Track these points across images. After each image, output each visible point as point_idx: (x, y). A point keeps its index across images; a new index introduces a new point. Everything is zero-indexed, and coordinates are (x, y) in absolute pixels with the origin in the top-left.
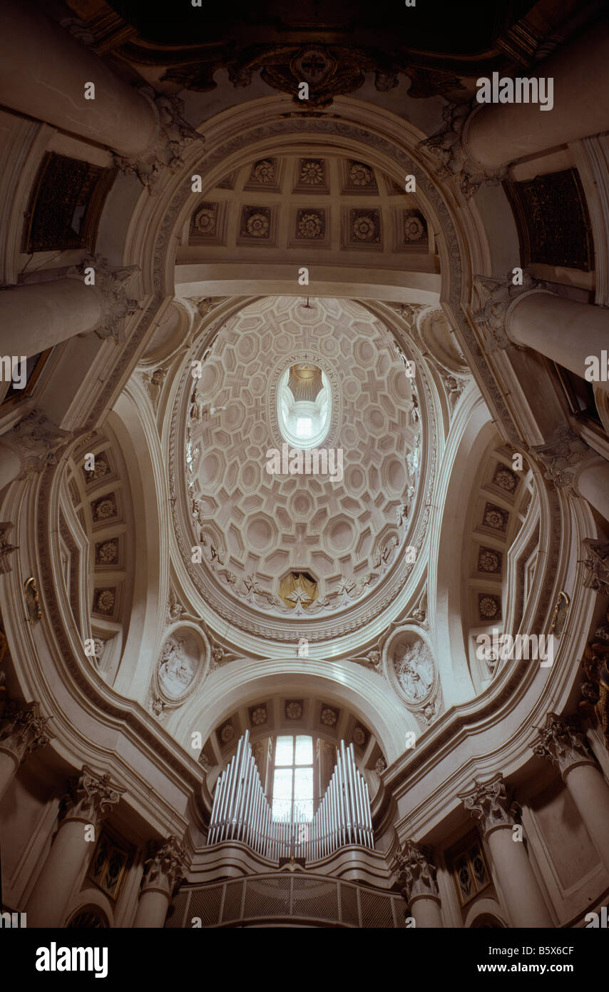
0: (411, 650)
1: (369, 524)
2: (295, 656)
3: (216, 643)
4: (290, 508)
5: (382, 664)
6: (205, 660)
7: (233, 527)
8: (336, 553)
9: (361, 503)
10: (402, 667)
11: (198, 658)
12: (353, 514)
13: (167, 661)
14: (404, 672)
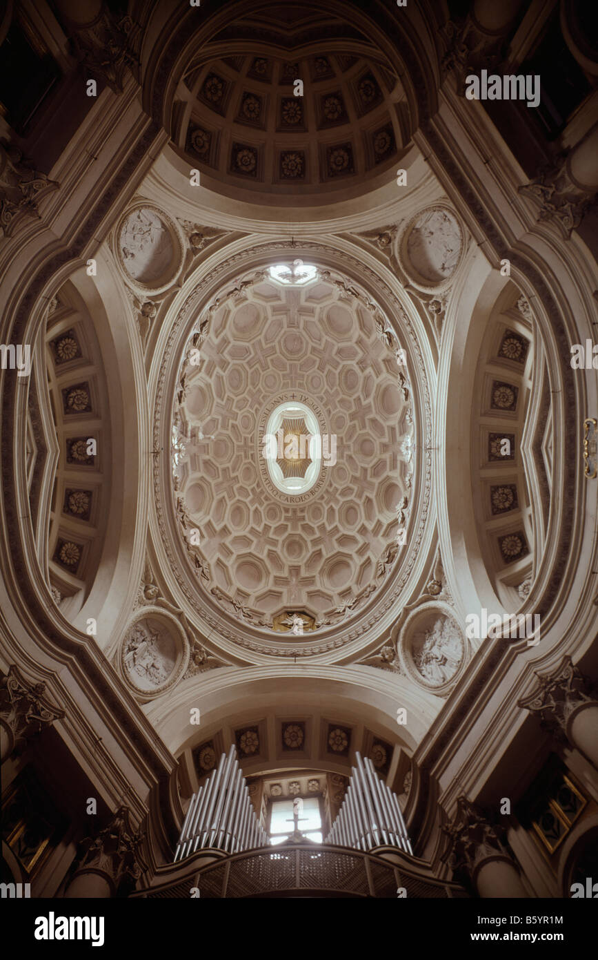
0: (431, 635)
1: (369, 554)
2: (294, 663)
3: (196, 643)
4: (282, 551)
5: (398, 660)
6: (183, 659)
7: (219, 562)
8: (333, 590)
9: (359, 537)
10: (423, 658)
11: (175, 659)
12: (351, 550)
13: (135, 649)
14: (426, 663)
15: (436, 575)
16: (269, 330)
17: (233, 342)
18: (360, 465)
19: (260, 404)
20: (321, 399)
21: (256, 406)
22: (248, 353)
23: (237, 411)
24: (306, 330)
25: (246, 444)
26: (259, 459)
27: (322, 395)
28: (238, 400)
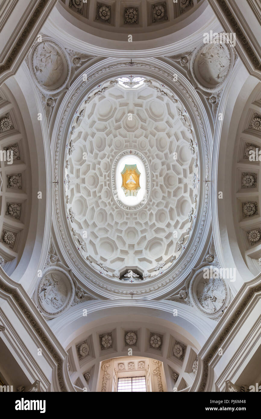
0: (207, 284)
1: (172, 238)
2: (131, 298)
3: (78, 286)
4: (124, 236)
5: (189, 298)
6: (71, 295)
7: (91, 242)
8: (153, 257)
9: (166, 229)
10: (203, 297)
11: (66, 295)
12: (162, 235)
13: (46, 290)
14: (205, 300)
15: (211, 251)
16: (117, 115)
17: (98, 122)
18: (167, 190)
19: (113, 156)
20: (146, 154)
21: (111, 157)
22: (106, 128)
23: (100, 160)
24: (138, 115)
25: (105, 178)
26: (112, 186)
27: (146, 151)
28: (101, 154)
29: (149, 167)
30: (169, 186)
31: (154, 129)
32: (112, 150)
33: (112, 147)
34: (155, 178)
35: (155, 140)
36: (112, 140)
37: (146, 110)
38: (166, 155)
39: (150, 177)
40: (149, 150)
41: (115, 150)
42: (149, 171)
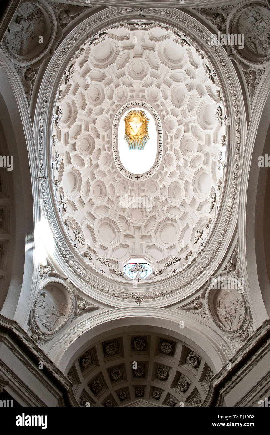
16: (154, 225)
17: (177, 218)
18: (90, 133)
19: (161, 173)
20: (118, 177)
21: (163, 172)
22: (168, 210)
23: (176, 171)
24: (129, 225)
25: (171, 146)
26: (162, 135)
27: (118, 180)
28: (176, 178)
29: (115, 159)
30: (88, 137)
31: (109, 209)
32: (161, 181)
33: (160, 185)
34: (107, 146)
35: (107, 195)
36: (161, 193)
37: (119, 231)
38: (94, 177)
39: (113, 146)
40: (115, 181)
41: (158, 180)
42: (114, 154)
